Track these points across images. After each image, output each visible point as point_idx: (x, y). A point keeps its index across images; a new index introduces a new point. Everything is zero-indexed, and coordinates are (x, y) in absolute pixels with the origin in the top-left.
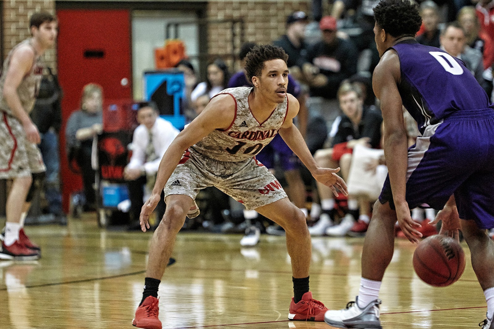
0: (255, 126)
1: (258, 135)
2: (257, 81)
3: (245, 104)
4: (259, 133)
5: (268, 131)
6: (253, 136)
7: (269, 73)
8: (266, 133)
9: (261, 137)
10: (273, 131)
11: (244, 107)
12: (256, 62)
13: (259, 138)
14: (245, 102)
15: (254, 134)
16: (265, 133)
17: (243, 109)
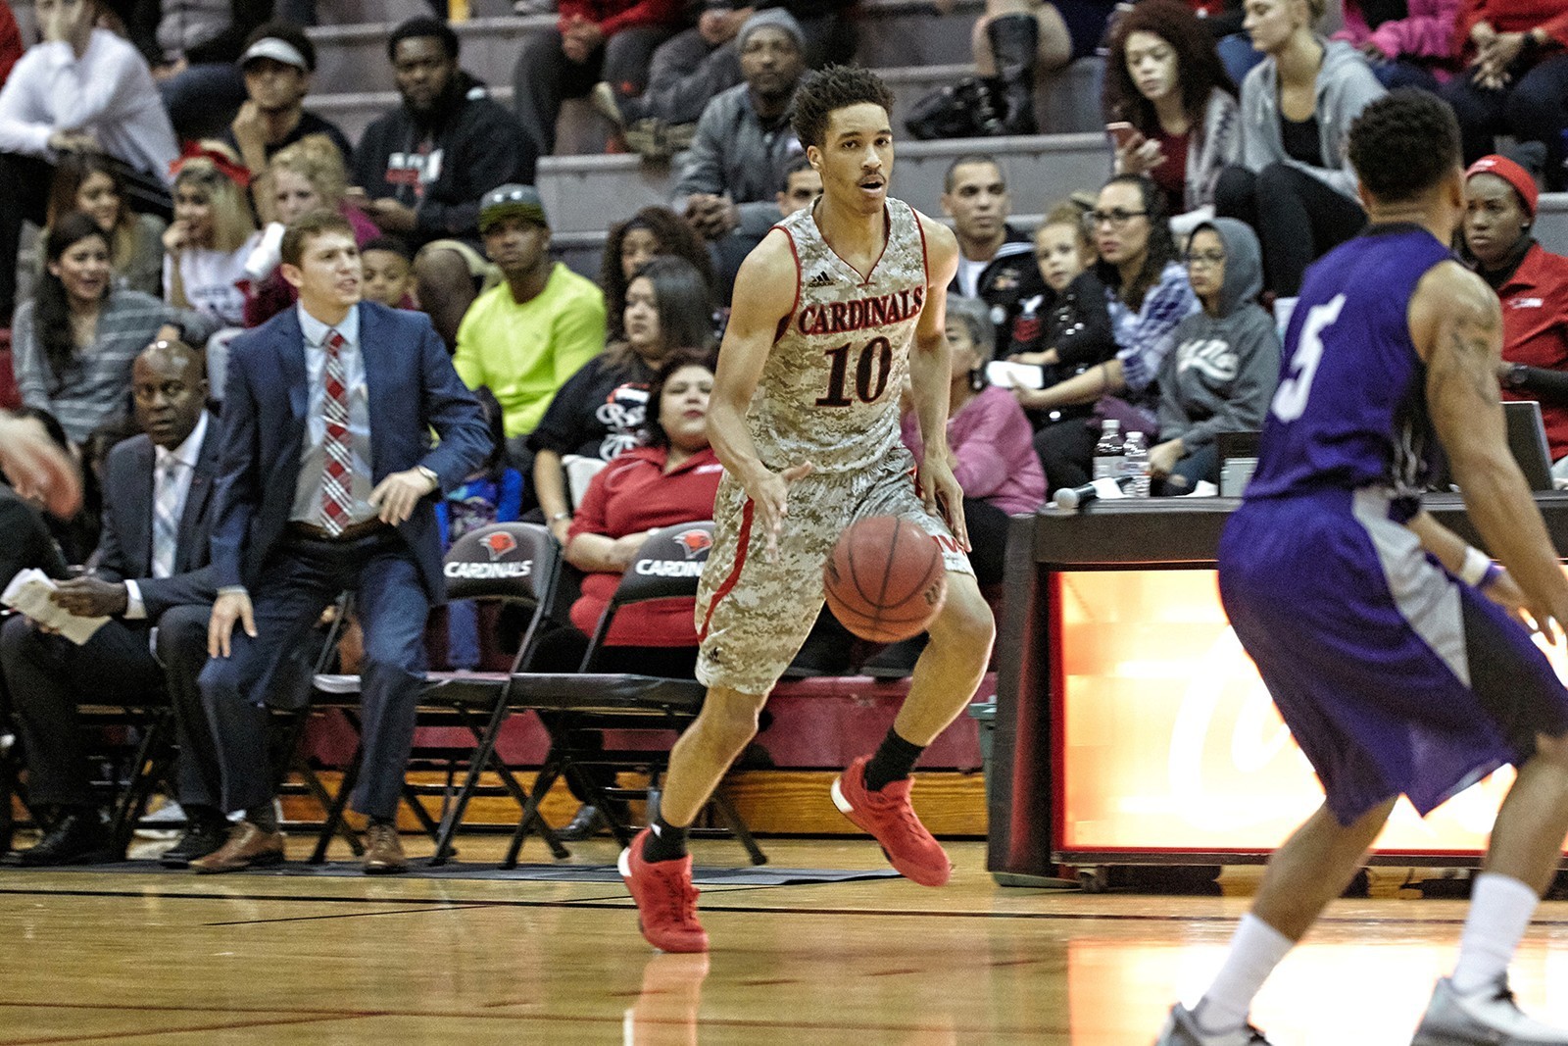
0: (853, 283)
1: (870, 313)
2: (819, 158)
3: (810, 231)
4: (871, 304)
5: (890, 297)
6: (857, 313)
7: (839, 139)
8: (889, 302)
9: (878, 318)
10: (904, 295)
11: (811, 238)
12: (811, 113)
13: (875, 323)
14: (809, 226)
15: (857, 307)
16: (885, 304)
17: (810, 242)
